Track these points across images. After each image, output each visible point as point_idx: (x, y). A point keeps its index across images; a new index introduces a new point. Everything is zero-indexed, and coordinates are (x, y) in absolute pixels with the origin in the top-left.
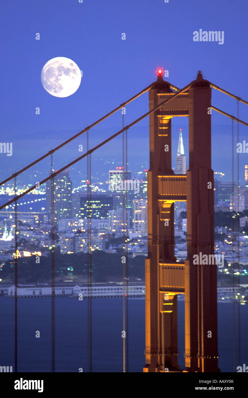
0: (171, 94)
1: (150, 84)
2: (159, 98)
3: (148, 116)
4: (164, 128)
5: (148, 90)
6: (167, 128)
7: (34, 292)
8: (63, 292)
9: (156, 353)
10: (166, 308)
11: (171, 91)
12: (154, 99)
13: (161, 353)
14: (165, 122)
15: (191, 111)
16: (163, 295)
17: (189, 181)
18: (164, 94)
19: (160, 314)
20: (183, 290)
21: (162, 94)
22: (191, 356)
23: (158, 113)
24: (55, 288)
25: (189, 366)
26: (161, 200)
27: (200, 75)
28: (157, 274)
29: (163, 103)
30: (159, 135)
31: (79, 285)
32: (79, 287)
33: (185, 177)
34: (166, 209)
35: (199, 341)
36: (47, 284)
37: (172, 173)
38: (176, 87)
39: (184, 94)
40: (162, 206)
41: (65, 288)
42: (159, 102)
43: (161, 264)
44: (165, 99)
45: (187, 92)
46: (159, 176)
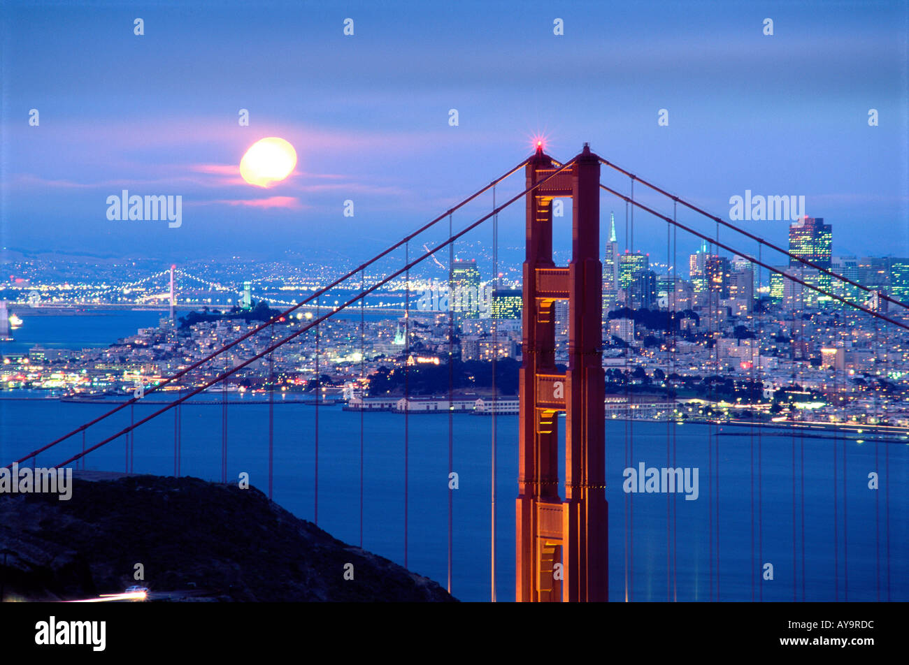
0: (551, 171)
1: (528, 158)
2: (538, 175)
3: (525, 196)
4: (543, 211)
5: (524, 166)
6: (547, 211)
7: (428, 407)
8: (463, 406)
9: (532, 481)
10: (544, 428)
11: (553, 167)
12: (532, 177)
13: (537, 481)
14: (544, 204)
15: (576, 190)
16: (541, 412)
17: (572, 275)
18: (544, 171)
19: (537, 434)
20: (564, 407)
21: (541, 171)
22: (572, 485)
23: (535, 193)
24: (454, 402)
25: (571, 497)
26: (538, 298)
27: (586, 148)
28: (533, 386)
29: (541, 181)
30: (538, 220)
31: (482, 399)
32: (481, 401)
33: (568, 270)
34: (545, 309)
35: (582, 468)
36: (443, 397)
37: (553, 265)
38: (558, 162)
39: (567, 170)
40: (540, 305)
41: (465, 402)
42: (538, 180)
43: (538, 375)
44: (545, 176)
45: (571, 167)
46: (536, 269)
